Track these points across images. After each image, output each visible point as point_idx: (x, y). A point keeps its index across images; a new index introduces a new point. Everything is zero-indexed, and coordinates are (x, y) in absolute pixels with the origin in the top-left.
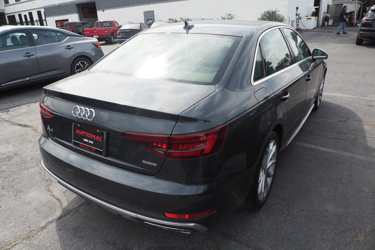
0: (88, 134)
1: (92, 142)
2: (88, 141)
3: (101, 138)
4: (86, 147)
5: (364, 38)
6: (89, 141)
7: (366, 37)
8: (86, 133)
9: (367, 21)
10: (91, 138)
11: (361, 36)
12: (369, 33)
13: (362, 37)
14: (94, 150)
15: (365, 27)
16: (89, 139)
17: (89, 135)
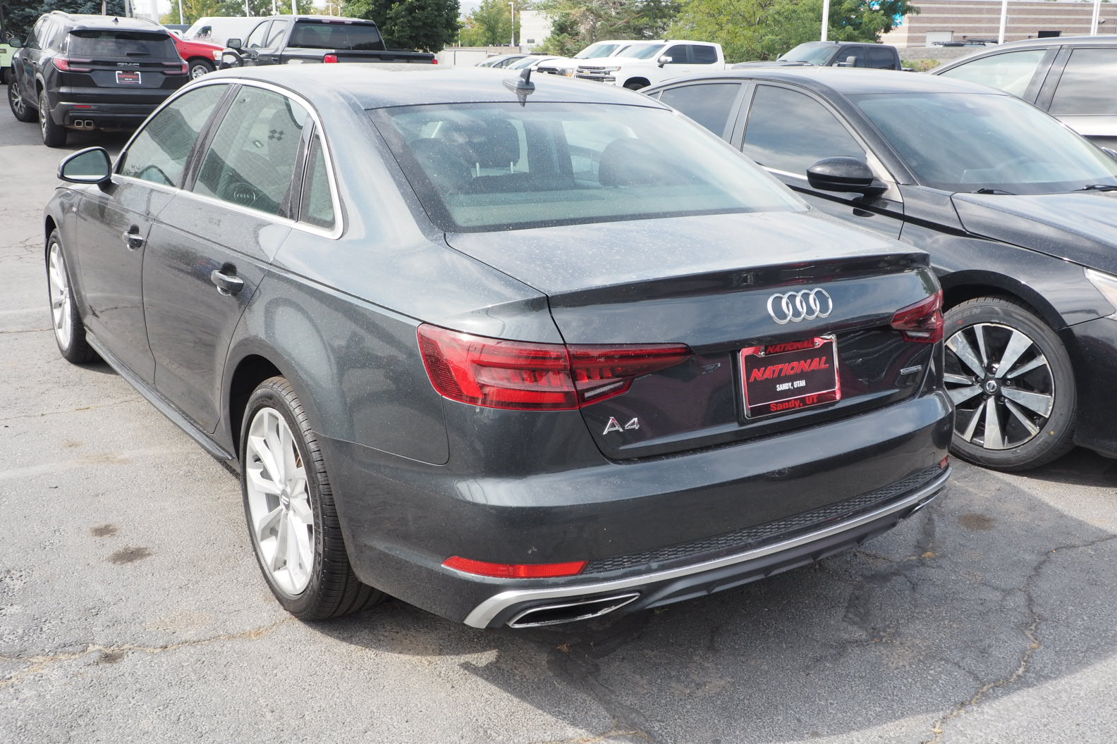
0: (786, 368)
1: (802, 383)
2: (790, 384)
3: (824, 358)
4: (790, 403)
5: (79, 124)
6: (792, 385)
7: (84, 118)
8: (780, 366)
9: (73, 68)
10: (799, 371)
11: (67, 118)
12: (93, 106)
13: (73, 119)
14: (813, 399)
15: (70, 85)
16: (791, 379)
17: (792, 369)
